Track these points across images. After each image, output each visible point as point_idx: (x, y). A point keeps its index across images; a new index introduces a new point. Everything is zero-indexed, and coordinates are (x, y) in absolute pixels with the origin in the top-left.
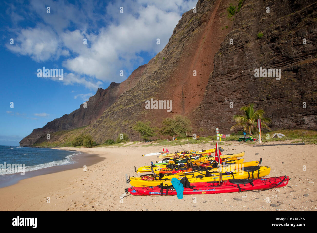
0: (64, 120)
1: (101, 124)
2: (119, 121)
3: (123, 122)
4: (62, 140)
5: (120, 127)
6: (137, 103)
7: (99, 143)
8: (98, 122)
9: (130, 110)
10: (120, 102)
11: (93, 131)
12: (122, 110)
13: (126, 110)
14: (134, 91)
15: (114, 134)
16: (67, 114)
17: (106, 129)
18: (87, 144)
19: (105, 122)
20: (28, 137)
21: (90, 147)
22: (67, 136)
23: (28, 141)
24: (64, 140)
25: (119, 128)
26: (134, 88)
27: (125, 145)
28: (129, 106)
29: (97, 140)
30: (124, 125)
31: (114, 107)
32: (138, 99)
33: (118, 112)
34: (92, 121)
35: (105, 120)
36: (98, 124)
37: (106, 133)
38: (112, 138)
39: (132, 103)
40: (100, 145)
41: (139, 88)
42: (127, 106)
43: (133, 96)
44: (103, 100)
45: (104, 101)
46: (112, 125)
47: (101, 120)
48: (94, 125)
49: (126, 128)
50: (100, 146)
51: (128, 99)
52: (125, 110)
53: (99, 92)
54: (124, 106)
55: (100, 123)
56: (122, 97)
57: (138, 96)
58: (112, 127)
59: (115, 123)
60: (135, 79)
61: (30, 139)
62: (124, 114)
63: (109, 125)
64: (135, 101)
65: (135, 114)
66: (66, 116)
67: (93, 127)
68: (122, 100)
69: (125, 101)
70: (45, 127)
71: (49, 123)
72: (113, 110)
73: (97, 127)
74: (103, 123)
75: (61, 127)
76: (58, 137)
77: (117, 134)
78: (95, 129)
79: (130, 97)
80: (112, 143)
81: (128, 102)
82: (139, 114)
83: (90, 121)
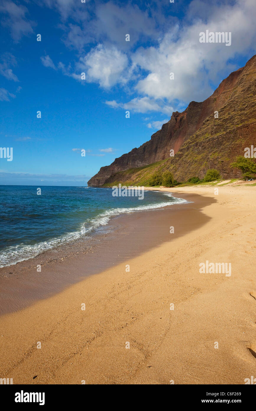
0: (133, 155)
1: (181, 159)
2: (205, 153)
3: (211, 155)
4: (135, 178)
5: (207, 161)
6: (230, 130)
7: (181, 182)
8: (177, 156)
9: (220, 139)
10: (206, 130)
11: (171, 168)
12: (209, 140)
13: (215, 139)
14: (224, 112)
15: (200, 170)
16: (136, 148)
17: (188, 164)
18: (167, 184)
19: (187, 155)
20: (96, 176)
21: (171, 187)
22: (140, 174)
23: (96, 181)
24: (137, 179)
25: (206, 162)
26: (225, 107)
27: (219, 184)
28: (218, 134)
29: (177, 178)
30: (213, 159)
31: (197, 136)
32: (231, 124)
33: (204, 143)
34: (167, 154)
35: (186, 154)
36: (178, 158)
37: (189, 170)
38: (197, 176)
39: (222, 130)
40: (182, 184)
41: (231, 107)
42: (215, 134)
43: (224, 120)
44: (179, 127)
45: (181, 129)
46: (196, 159)
47: (181, 153)
48: (172, 160)
49: (216, 162)
50: (183, 185)
51: (216, 125)
52: (213, 139)
53: (174, 116)
54: (212, 134)
55: (180, 158)
56: (208, 122)
57: (230, 119)
58: (196, 162)
59: (200, 157)
60: (224, 93)
61: (97, 178)
62: (212, 145)
63: (192, 159)
64: (227, 126)
65: (227, 144)
66: (135, 150)
67: (171, 162)
68: (208, 125)
69: (213, 128)
70: (113, 164)
71: (116, 159)
72: (197, 140)
73: (176, 162)
74: (184, 157)
75: (130, 164)
76: (130, 175)
77: (204, 170)
78: (174, 165)
79: (219, 122)
80: (197, 182)
81: (217, 128)
82: (233, 143)
83: (164, 155)
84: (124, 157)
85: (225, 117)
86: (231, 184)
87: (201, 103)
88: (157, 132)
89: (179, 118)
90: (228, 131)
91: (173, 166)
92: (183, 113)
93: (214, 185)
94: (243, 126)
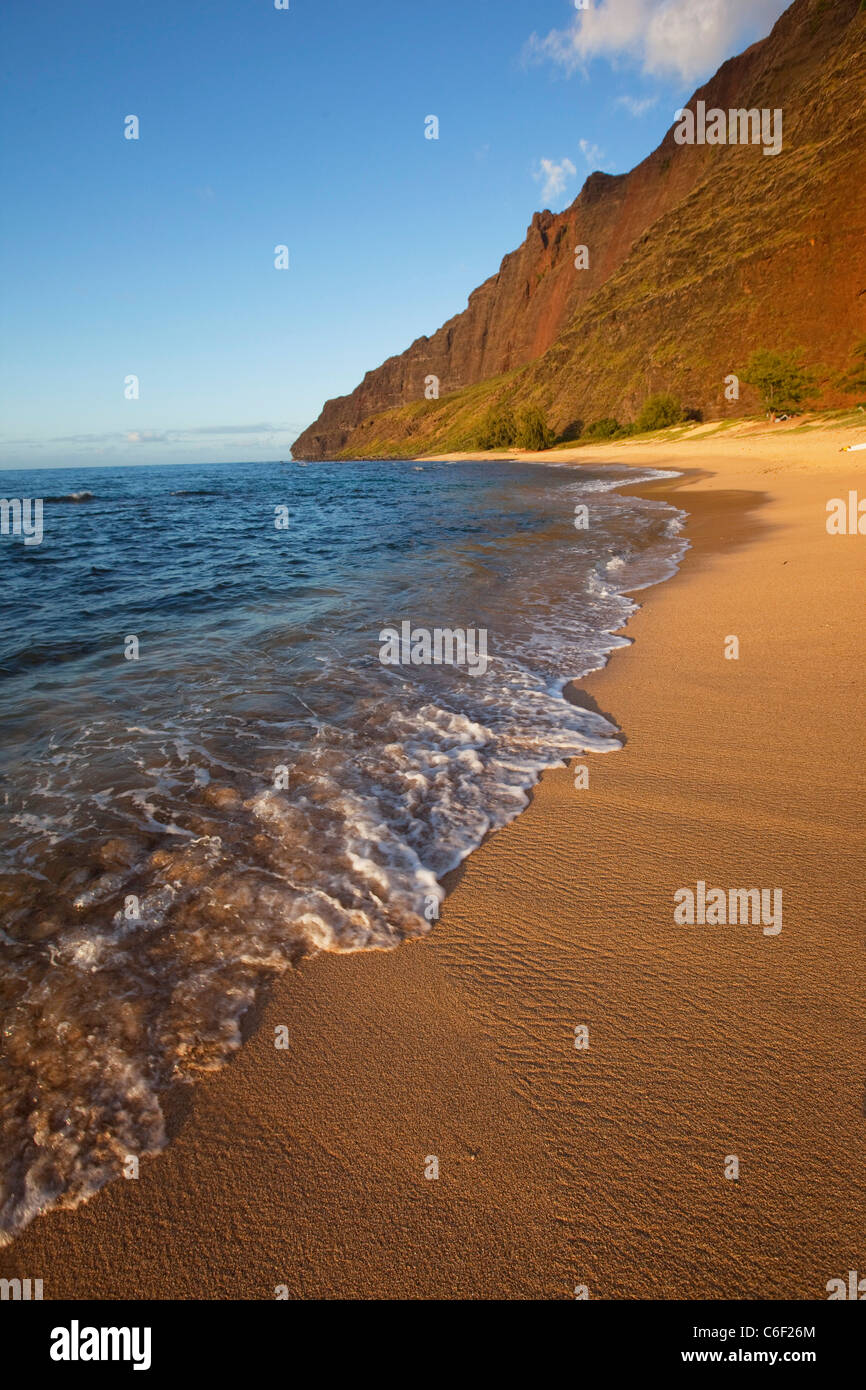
0: (415, 360)
1: (565, 366)
2: (637, 347)
3: (656, 352)
4: (430, 430)
5: (643, 370)
6: (717, 268)
8: (553, 358)
9: (683, 299)
10: (641, 270)
11: (537, 393)
12: (652, 303)
13: (667, 301)
14: (698, 207)
15: (620, 398)
16: (425, 339)
17: (587, 382)
18: (530, 440)
19: (583, 355)
20: (313, 428)
21: (540, 450)
22: (446, 416)
23: (316, 444)
24: (438, 432)
25: (638, 374)
26: (701, 191)
28: (679, 284)
29: (555, 423)
30: (661, 362)
31: (614, 293)
32: (719, 248)
33: (635, 312)
35: (580, 349)
36: (555, 364)
37: (589, 399)
38: (611, 416)
39: (691, 270)
40: (572, 440)
41: (720, 192)
42: (669, 283)
43: (699, 235)
45: (557, 268)
46: (610, 365)
47: (564, 348)
48: (538, 372)
49: (669, 373)
51: (675, 253)
52: (664, 300)
53: (539, 227)
54: (659, 286)
55: (563, 363)
56: (648, 243)
57: (719, 232)
58: (609, 373)
59: (621, 358)
61: (319, 435)
62: (658, 319)
63: (599, 365)
64: (707, 258)
65: (705, 314)
66: (421, 343)
67: (536, 377)
68: (646, 256)
69: (664, 264)
70: (360, 389)
71: (368, 374)
72: (614, 303)
73: (551, 377)
74: (574, 359)
75: (410, 387)
76: (415, 422)
77: (633, 398)
78: (542, 384)
79: (684, 243)
80: (612, 432)
81: (675, 265)
82: (721, 312)
83: (508, 357)
84: (391, 366)
85: (700, 227)
86: (725, 433)
87: (622, 178)
88: (486, 283)
89: (552, 233)
90: (710, 273)
91: (542, 389)
92: (566, 214)
93: (672, 438)
94: (758, 256)
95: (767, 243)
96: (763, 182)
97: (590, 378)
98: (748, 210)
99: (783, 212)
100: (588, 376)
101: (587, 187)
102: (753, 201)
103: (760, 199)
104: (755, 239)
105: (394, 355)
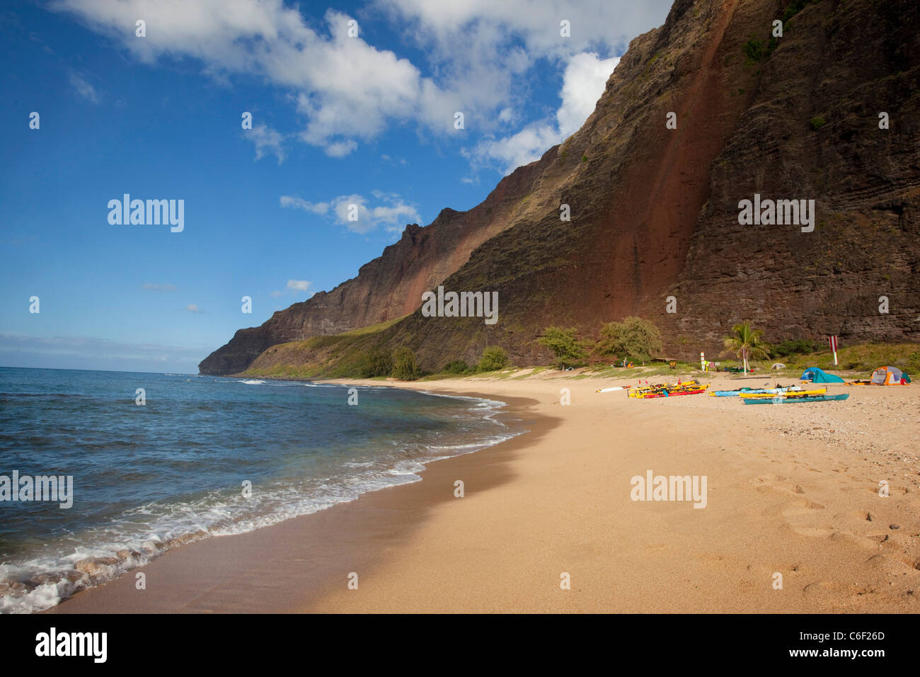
0: (316, 307)
4: (324, 360)
5: (482, 330)
6: (523, 273)
7: (430, 370)
8: (420, 316)
9: (505, 289)
10: (477, 268)
11: (408, 340)
12: (485, 289)
14: (509, 238)
15: (467, 347)
16: (324, 293)
17: (443, 334)
18: (403, 373)
20: (224, 349)
21: (409, 380)
23: (223, 363)
24: (330, 362)
25: (479, 333)
28: (501, 280)
29: (421, 362)
30: (493, 327)
31: (460, 279)
32: (523, 262)
34: (391, 311)
36: (421, 321)
37: (446, 346)
38: (461, 359)
39: (508, 272)
40: (432, 374)
41: (522, 231)
42: (495, 278)
43: (511, 253)
44: (419, 256)
45: (423, 258)
46: (460, 325)
49: (499, 334)
50: (433, 376)
51: (498, 262)
52: (492, 288)
53: (410, 233)
54: (489, 279)
55: (427, 320)
56: (481, 253)
57: (523, 253)
58: (459, 330)
59: (466, 320)
60: (506, 201)
61: (226, 355)
64: (517, 267)
65: (519, 299)
66: (321, 296)
69: (491, 267)
70: (268, 324)
71: (277, 313)
72: (460, 286)
73: (418, 329)
75: (309, 325)
76: (313, 352)
77: (476, 348)
78: (412, 333)
79: (503, 257)
80: (462, 370)
81: (498, 268)
82: (528, 299)
83: (386, 311)
84: (296, 309)
85: (512, 249)
86: (536, 376)
87: (463, 213)
88: (373, 261)
89: (419, 238)
90: (520, 276)
91: (412, 336)
92: (428, 228)
93: (504, 377)
94: (547, 270)
95: (551, 264)
96: (545, 231)
97: (445, 332)
98: (539, 244)
99: (557, 249)
100: (444, 331)
101: (441, 215)
102: (540, 240)
103: (545, 240)
104: (544, 261)
105: (299, 302)
